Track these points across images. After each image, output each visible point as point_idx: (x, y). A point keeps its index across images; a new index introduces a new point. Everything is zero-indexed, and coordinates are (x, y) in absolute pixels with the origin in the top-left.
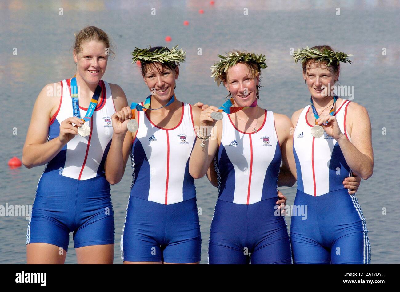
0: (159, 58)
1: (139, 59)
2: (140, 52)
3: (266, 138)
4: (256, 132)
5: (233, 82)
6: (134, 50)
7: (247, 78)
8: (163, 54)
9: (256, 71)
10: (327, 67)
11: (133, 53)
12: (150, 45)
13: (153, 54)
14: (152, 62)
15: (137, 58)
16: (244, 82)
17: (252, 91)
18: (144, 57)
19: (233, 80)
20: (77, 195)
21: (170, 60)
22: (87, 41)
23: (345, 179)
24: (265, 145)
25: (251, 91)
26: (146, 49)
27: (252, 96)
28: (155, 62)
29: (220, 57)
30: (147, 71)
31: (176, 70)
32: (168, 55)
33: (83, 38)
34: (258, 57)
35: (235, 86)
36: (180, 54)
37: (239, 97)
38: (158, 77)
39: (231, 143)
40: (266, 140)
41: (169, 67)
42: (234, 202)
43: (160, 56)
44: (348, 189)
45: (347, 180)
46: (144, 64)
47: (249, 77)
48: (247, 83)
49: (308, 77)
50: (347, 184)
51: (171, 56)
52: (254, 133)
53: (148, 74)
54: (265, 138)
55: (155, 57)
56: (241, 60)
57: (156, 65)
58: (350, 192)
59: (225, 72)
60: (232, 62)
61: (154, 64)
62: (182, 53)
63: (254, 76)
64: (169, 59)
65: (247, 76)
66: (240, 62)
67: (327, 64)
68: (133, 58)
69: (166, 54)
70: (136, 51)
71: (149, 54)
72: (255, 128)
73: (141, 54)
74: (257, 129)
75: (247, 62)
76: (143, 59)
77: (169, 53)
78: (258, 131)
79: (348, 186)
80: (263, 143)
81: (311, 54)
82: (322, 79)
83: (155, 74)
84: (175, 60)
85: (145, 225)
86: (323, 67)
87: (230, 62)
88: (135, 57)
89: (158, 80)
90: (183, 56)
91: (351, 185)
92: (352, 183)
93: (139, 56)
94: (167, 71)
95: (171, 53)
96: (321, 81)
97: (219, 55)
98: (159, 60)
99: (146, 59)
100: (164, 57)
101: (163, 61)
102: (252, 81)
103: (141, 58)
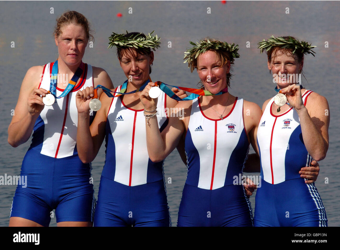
0: (134, 44)
1: (114, 44)
2: (116, 37)
3: (232, 125)
4: (222, 119)
5: (202, 69)
6: (111, 35)
7: (215, 65)
8: (138, 40)
9: (226, 59)
10: (292, 55)
11: (110, 38)
12: (127, 31)
13: (128, 39)
14: (128, 48)
15: (113, 43)
16: (213, 69)
17: (221, 79)
18: (120, 42)
19: (202, 66)
20: (54, 172)
21: (144, 46)
22: (66, 25)
23: (302, 169)
24: (230, 132)
25: (219, 79)
26: (123, 34)
27: (220, 83)
28: (131, 47)
29: (191, 44)
30: (122, 56)
31: (151, 56)
32: (142, 41)
33: (63, 22)
34: (230, 46)
35: (204, 73)
36: (155, 41)
37: (207, 83)
38: (133, 62)
39: (197, 129)
40: (231, 127)
41: (143, 52)
42: (198, 187)
43: (135, 42)
44: (305, 179)
45: (303, 169)
46: (120, 49)
47: (217, 64)
48: (215, 70)
49: (273, 65)
50: (304, 174)
51: (146, 42)
52: (220, 119)
53: (123, 59)
54: (230, 125)
55: (130, 42)
56: (212, 48)
57: (131, 50)
58: (306, 182)
59: (195, 58)
60: (202, 49)
61: (129, 49)
62: (157, 40)
63: (222, 64)
64: (143, 44)
65: (216, 64)
66: (210, 49)
67: (292, 51)
68: (110, 43)
69: (141, 40)
70: (113, 36)
71: (124, 39)
72: (222, 115)
73: (117, 39)
74: (224, 116)
75: (217, 50)
76: (119, 44)
77: (144, 39)
78: (224, 118)
79: (304, 176)
80: (228, 129)
81: (277, 41)
82: (288, 67)
83: (130, 59)
84: (150, 46)
85: (110, 204)
86: (289, 54)
87: (200, 49)
88: (112, 41)
89: (132, 65)
90: (158, 42)
91: (307, 174)
92: (309, 172)
93: (115, 41)
94: (142, 57)
95: (147, 39)
96: (286, 68)
97: (190, 42)
98: (134, 46)
99: (121, 44)
100: (139, 42)
101: (138, 46)
102: (220, 68)
103: (116, 43)
